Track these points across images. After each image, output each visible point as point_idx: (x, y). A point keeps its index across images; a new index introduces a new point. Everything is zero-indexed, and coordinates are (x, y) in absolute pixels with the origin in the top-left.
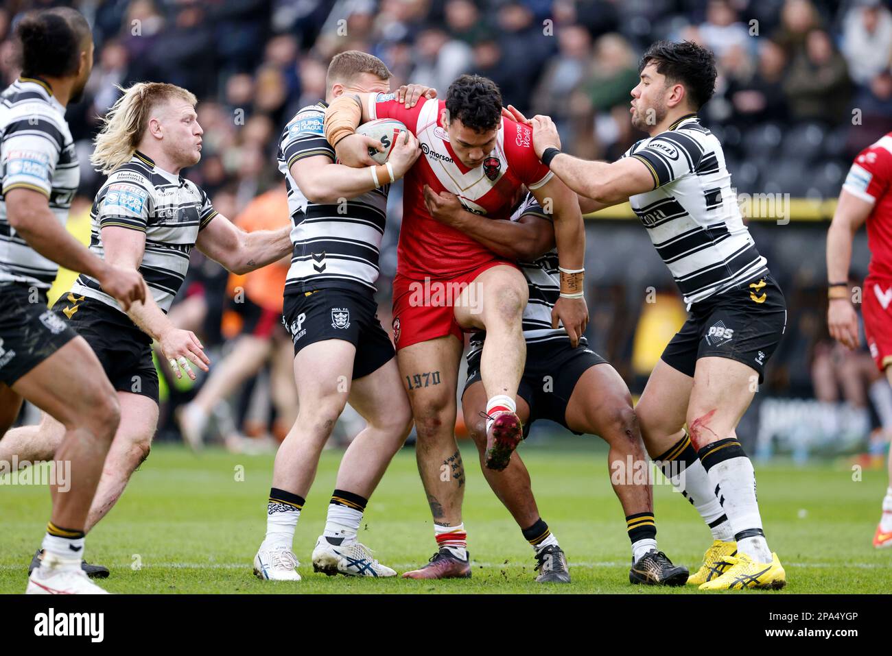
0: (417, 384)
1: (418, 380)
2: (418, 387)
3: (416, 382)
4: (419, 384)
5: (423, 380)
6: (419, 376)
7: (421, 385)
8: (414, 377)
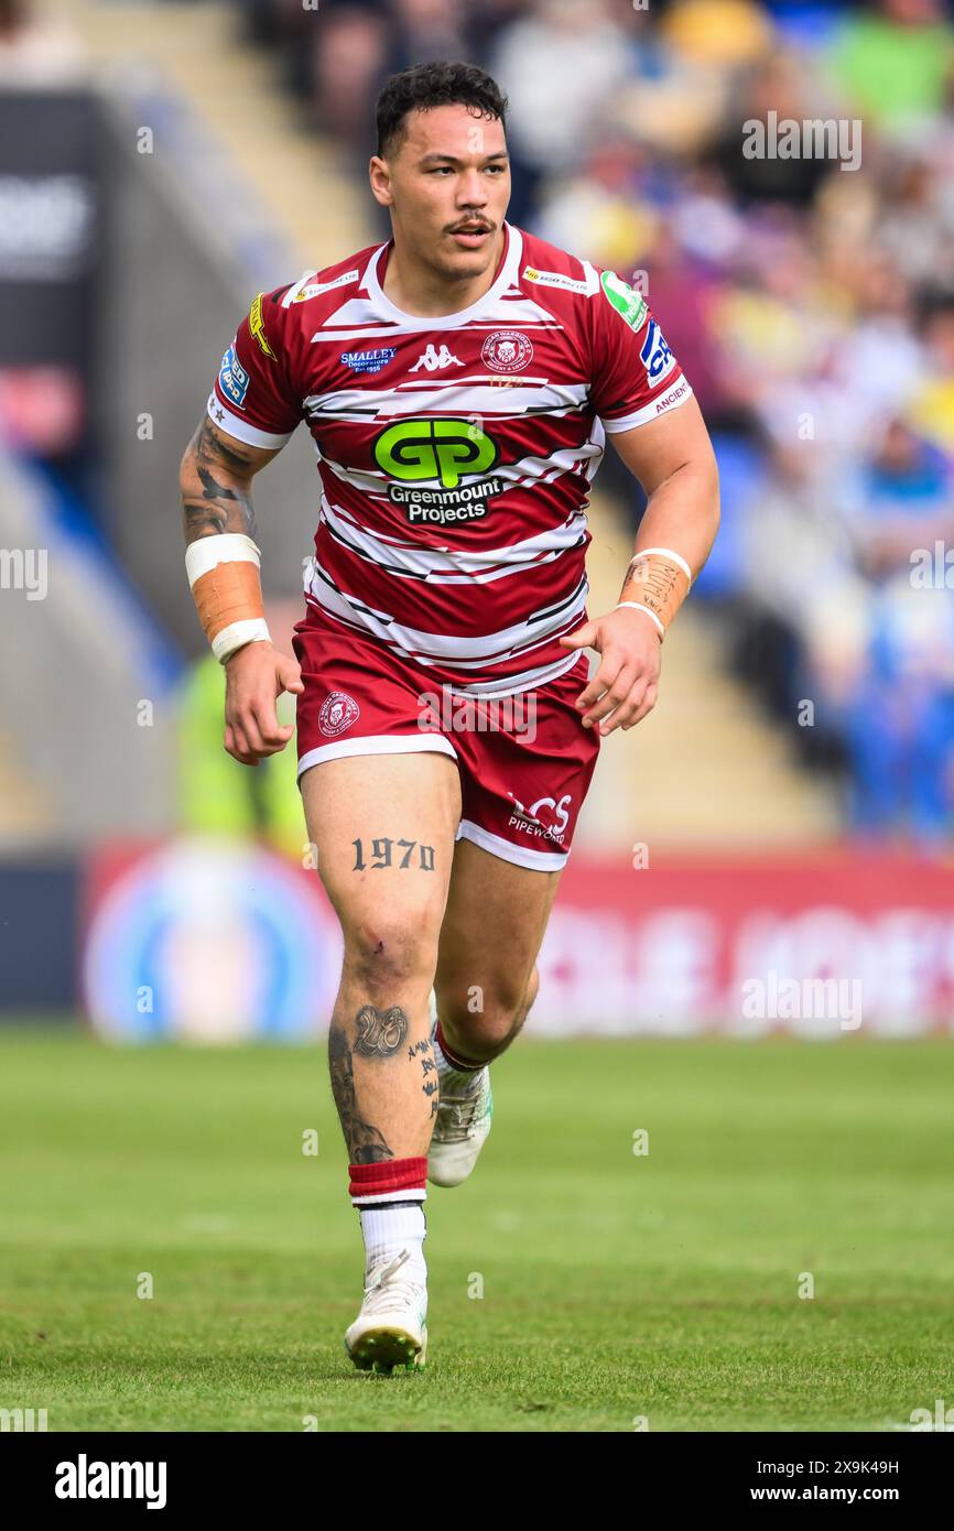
0: (377, 860)
1: (382, 851)
2: (379, 865)
3: (377, 854)
4: (383, 860)
5: (398, 854)
6: (388, 843)
7: (388, 863)
8: (376, 843)
